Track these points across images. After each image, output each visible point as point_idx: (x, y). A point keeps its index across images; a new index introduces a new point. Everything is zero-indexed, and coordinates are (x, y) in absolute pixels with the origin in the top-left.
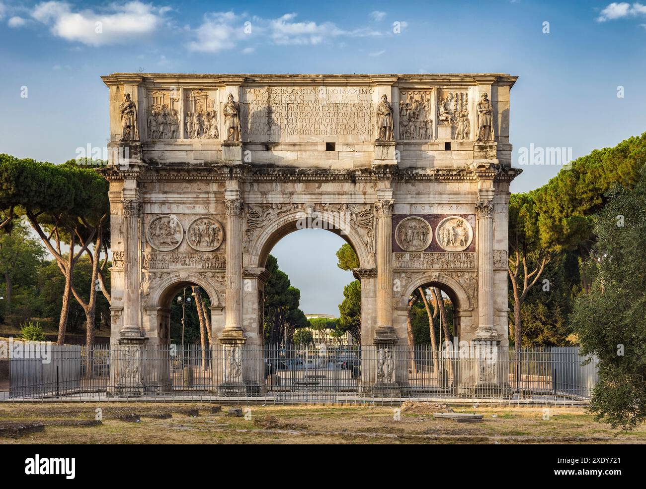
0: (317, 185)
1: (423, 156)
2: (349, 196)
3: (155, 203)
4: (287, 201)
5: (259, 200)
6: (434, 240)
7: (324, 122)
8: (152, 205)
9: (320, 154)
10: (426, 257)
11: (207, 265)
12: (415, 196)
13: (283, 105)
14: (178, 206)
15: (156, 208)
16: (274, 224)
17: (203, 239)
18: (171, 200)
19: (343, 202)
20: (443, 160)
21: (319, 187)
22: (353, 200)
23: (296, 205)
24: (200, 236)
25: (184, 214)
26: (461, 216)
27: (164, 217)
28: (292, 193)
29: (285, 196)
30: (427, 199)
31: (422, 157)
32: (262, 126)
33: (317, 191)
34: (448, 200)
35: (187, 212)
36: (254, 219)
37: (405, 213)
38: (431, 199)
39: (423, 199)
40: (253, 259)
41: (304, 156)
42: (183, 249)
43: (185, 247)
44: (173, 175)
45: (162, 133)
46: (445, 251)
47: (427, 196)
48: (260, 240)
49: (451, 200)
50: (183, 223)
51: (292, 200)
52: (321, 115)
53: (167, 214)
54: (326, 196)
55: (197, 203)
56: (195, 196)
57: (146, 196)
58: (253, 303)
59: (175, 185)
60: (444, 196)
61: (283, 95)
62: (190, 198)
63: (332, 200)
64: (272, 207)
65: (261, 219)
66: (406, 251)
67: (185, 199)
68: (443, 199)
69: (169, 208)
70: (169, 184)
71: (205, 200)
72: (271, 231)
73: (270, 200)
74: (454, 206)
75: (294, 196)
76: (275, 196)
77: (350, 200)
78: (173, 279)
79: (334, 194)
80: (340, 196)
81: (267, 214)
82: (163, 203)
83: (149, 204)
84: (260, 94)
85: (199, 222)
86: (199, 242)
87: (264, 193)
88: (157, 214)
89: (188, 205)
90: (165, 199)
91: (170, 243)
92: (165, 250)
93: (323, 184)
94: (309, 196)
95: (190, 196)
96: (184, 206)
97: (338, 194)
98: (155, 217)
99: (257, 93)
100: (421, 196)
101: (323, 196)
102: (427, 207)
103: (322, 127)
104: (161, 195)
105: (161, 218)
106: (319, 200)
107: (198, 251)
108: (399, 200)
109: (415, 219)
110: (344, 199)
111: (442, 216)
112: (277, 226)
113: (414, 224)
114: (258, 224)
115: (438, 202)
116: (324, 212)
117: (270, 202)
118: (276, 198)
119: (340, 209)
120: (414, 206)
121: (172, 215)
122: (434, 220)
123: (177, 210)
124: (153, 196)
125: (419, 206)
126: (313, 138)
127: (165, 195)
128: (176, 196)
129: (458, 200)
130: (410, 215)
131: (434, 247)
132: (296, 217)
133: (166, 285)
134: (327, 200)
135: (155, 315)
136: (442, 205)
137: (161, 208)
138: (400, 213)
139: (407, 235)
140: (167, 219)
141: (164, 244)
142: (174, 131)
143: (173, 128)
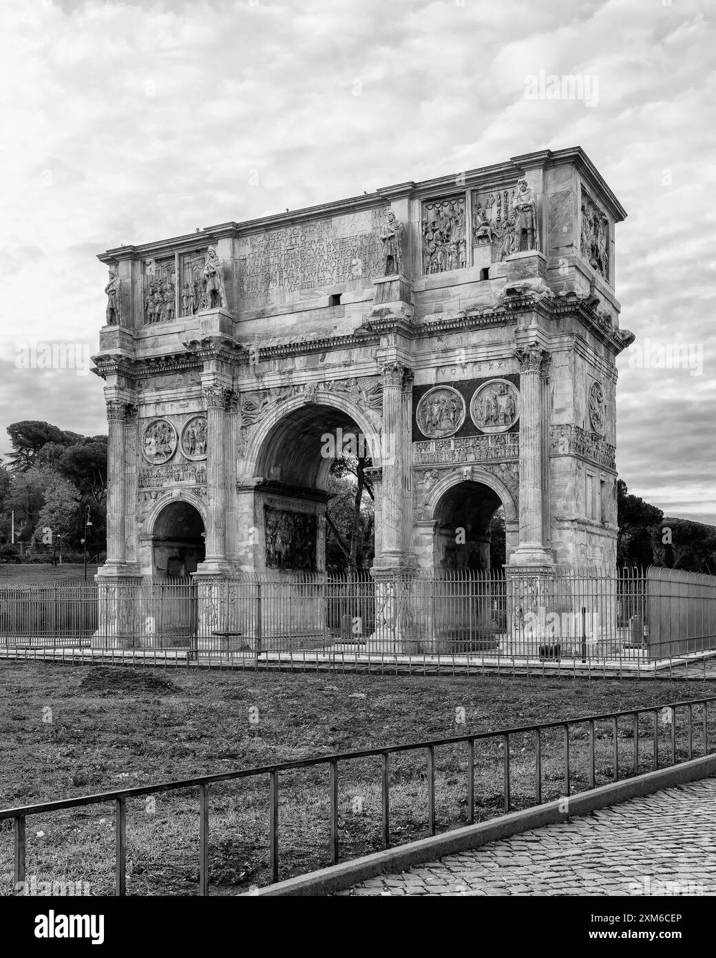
0: (320, 356)
1: (452, 295)
2: (358, 367)
3: (150, 404)
4: (286, 382)
5: (255, 386)
6: (468, 419)
7: (329, 267)
8: (147, 408)
9: (323, 311)
10: (458, 445)
11: (201, 477)
12: (440, 355)
13: (283, 253)
14: (172, 405)
15: (151, 410)
16: (272, 416)
17: (197, 445)
18: (164, 398)
19: (351, 376)
20: (477, 296)
21: (322, 360)
22: (363, 371)
23: (296, 388)
24: (194, 441)
25: (178, 415)
26: (506, 377)
27: (159, 421)
28: (291, 372)
29: (283, 377)
30: (458, 358)
31: (450, 296)
32: (259, 286)
33: (320, 364)
34: (486, 354)
35: (181, 411)
36: (249, 412)
37: (429, 383)
38: (462, 357)
39: (452, 359)
40: (248, 466)
41: (303, 319)
42: (177, 460)
43: (180, 457)
44: (163, 365)
45: (159, 315)
46: (483, 433)
47: (457, 353)
48: (256, 438)
49: (490, 354)
50: (178, 427)
51: (290, 380)
52: (326, 257)
53: (162, 417)
54: (331, 370)
55: (190, 398)
56: (188, 389)
57: (140, 396)
58: (249, 527)
59: (169, 378)
60: (480, 350)
61: (283, 239)
62: (182, 392)
63: (338, 374)
64: (269, 394)
65: (256, 411)
66: (430, 439)
67: (178, 395)
68: (480, 355)
69: (163, 409)
70: (164, 377)
71: (198, 393)
72: (268, 425)
73: (266, 383)
74: (496, 364)
75: (294, 375)
76: (273, 378)
77: (359, 372)
78: (167, 499)
79: (340, 366)
80: (347, 368)
81: (264, 404)
82: (157, 403)
83: (144, 406)
84: (256, 243)
85: (194, 423)
86: (192, 450)
87: (261, 376)
88: (152, 418)
89: (182, 402)
90: (158, 398)
91: (164, 454)
93: (327, 354)
94: (310, 373)
95: (183, 390)
96: (178, 403)
97: (345, 365)
99: (254, 243)
100: (449, 354)
101: (327, 371)
102: (458, 369)
103: (328, 275)
104: (155, 393)
105: (156, 422)
106: (322, 377)
107: (191, 461)
108: (420, 363)
109: (443, 389)
110: (352, 372)
111: (479, 381)
112: (274, 418)
113: (442, 396)
114: (254, 418)
115: (473, 360)
116: (329, 394)
117: (267, 387)
118: (273, 380)
119: (347, 386)
120: (441, 370)
121: (166, 417)
122: (468, 388)
123: (170, 409)
124: (147, 394)
125: (448, 370)
126: (316, 291)
127: (158, 393)
128: (169, 392)
129: (500, 353)
130: (436, 385)
131: (468, 430)
132: (296, 404)
133: (160, 507)
134: (331, 375)
135: (149, 546)
136: (479, 364)
137: (155, 409)
138: (423, 383)
139: (432, 414)
140: (162, 423)
141: (159, 456)
142: (170, 311)
143: (168, 307)
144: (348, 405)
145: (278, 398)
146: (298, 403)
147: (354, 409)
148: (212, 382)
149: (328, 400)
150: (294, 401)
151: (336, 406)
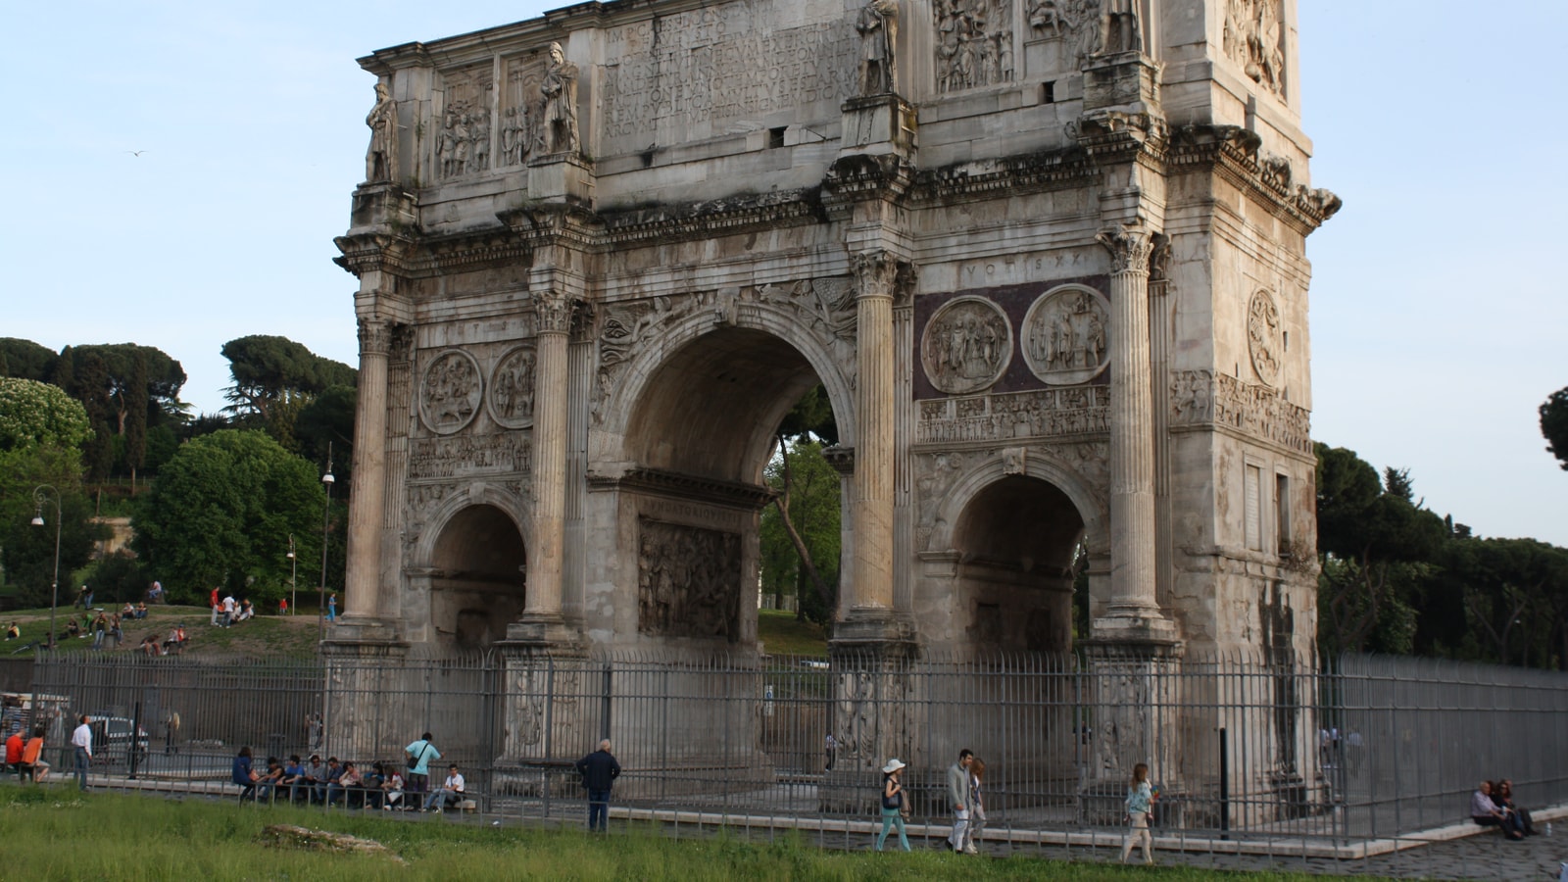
0: (746, 238)
1: (986, 129)
2: (815, 260)
3: (437, 323)
4: (683, 287)
5: (626, 292)
6: (1017, 357)
7: (766, 79)
8: (432, 330)
9: (754, 159)
10: (999, 406)
11: (523, 461)
12: (966, 239)
13: (684, 54)
14: (476, 326)
15: (438, 334)
16: (654, 350)
17: (518, 400)
18: (463, 313)
19: (801, 277)
20: (1034, 131)
21: (749, 246)
22: (824, 267)
23: (701, 297)
24: (513, 392)
25: (487, 344)
26: (1087, 280)
27: (453, 354)
28: (693, 268)
29: (677, 276)
30: (998, 245)
31: (982, 131)
32: (640, 111)
34: (1049, 239)
35: (491, 337)
36: (614, 341)
37: (944, 288)
38: (1007, 243)
39: (988, 246)
40: (609, 442)
41: (717, 171)
42: (481, 426)
43: (486, 421)
44: (463, 252)
45: (461, 162)
46: (1045, 385)
47: (995, 235)
48: (625, 391)
49: (1057, 238)
50: (484, 365)
51: (691, 283)
52: (760, 62)
53: (457, 347)
54: (765, 265)
55: (509, 314)
56: (505, 297)
57: (421, 308)
58: (608, 555)
59: (473, 277)
60: (1041, 230)
61: (686, 29)
62: (493, 303)
63: (777, 273)
64: (653, 308)
65: (627, 339)
66: (946, 395)
67: (488, 308)
68: (1038, 240)
69: (461, 333)
70: (463, 276)
71: (524, 304)
72: (648, 366)
73: (647, 289)
74: (1068, 256)
75: (699, 273)
76: (659, 278)
77: (816, 268)
79: (781, 257)
80: (795, 262)
81: (644, 325)
82: (451, 322)
83: (426, 330)
84: (637, 38)
85: (513, 359)
86: (510, 407)
87: (637, 275)
88: (439, 349)
89: (494, 322)
90: (452, 312)
91: (457, 415)
92: (448, 431)
93: (759, 235)
94: (726, 270)
95: (497, 298)
96: (487, 323)
97: (791, 257)
98: (437, 355)
99: (633, 36)
100: (982, 237)
101: (759, 266)
102: (1000, 266)
103: (762, 93)
104: (446, 304)
105: (445, 357)
106: (749, 277)
107: (507, 429)
108: (929, 254)
109: (970, 302)
110: (802, 269)
111: (1038, 288)
112: (660, 353)
113: (968, 316)
114: (621, 352)
115: (1026, 249)
116: (759, 309)
117: (648, 295)
118: (658, 283)
119: (794, 295)
120: (966, 265)
121: (465, 348)
122: (1017, 299)
123: (474, 334)
124: (432, 306)
125: (979, 267)
126: (741, 122)
127: (452, 304)
128: (471, 302)
129: (1076, 236)
130: (958, 293)
131: (1019, 377)
132: (700, 327)
133: (447, 515)
134: (765, 274)
135: (423, 588)
136: (1037, 256)
137: (446, 333)
138: (934, 289)
139: (949, 350)
140: (458, 358)
141: (448, 418)
142: (481, 156)
143: (479, 148)
144: (795, 329)
145: (668, 314)
146: (704, 326)
147: (807, 338)
148: (547, 286)
149: (758, 321)
150: (696, 321)
151: (772, 332)
